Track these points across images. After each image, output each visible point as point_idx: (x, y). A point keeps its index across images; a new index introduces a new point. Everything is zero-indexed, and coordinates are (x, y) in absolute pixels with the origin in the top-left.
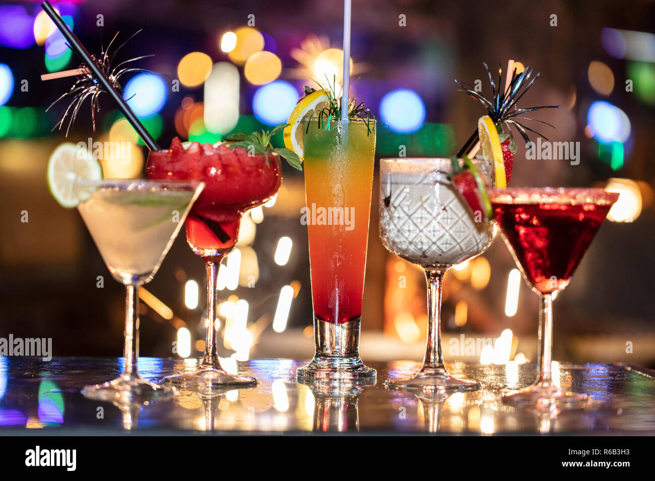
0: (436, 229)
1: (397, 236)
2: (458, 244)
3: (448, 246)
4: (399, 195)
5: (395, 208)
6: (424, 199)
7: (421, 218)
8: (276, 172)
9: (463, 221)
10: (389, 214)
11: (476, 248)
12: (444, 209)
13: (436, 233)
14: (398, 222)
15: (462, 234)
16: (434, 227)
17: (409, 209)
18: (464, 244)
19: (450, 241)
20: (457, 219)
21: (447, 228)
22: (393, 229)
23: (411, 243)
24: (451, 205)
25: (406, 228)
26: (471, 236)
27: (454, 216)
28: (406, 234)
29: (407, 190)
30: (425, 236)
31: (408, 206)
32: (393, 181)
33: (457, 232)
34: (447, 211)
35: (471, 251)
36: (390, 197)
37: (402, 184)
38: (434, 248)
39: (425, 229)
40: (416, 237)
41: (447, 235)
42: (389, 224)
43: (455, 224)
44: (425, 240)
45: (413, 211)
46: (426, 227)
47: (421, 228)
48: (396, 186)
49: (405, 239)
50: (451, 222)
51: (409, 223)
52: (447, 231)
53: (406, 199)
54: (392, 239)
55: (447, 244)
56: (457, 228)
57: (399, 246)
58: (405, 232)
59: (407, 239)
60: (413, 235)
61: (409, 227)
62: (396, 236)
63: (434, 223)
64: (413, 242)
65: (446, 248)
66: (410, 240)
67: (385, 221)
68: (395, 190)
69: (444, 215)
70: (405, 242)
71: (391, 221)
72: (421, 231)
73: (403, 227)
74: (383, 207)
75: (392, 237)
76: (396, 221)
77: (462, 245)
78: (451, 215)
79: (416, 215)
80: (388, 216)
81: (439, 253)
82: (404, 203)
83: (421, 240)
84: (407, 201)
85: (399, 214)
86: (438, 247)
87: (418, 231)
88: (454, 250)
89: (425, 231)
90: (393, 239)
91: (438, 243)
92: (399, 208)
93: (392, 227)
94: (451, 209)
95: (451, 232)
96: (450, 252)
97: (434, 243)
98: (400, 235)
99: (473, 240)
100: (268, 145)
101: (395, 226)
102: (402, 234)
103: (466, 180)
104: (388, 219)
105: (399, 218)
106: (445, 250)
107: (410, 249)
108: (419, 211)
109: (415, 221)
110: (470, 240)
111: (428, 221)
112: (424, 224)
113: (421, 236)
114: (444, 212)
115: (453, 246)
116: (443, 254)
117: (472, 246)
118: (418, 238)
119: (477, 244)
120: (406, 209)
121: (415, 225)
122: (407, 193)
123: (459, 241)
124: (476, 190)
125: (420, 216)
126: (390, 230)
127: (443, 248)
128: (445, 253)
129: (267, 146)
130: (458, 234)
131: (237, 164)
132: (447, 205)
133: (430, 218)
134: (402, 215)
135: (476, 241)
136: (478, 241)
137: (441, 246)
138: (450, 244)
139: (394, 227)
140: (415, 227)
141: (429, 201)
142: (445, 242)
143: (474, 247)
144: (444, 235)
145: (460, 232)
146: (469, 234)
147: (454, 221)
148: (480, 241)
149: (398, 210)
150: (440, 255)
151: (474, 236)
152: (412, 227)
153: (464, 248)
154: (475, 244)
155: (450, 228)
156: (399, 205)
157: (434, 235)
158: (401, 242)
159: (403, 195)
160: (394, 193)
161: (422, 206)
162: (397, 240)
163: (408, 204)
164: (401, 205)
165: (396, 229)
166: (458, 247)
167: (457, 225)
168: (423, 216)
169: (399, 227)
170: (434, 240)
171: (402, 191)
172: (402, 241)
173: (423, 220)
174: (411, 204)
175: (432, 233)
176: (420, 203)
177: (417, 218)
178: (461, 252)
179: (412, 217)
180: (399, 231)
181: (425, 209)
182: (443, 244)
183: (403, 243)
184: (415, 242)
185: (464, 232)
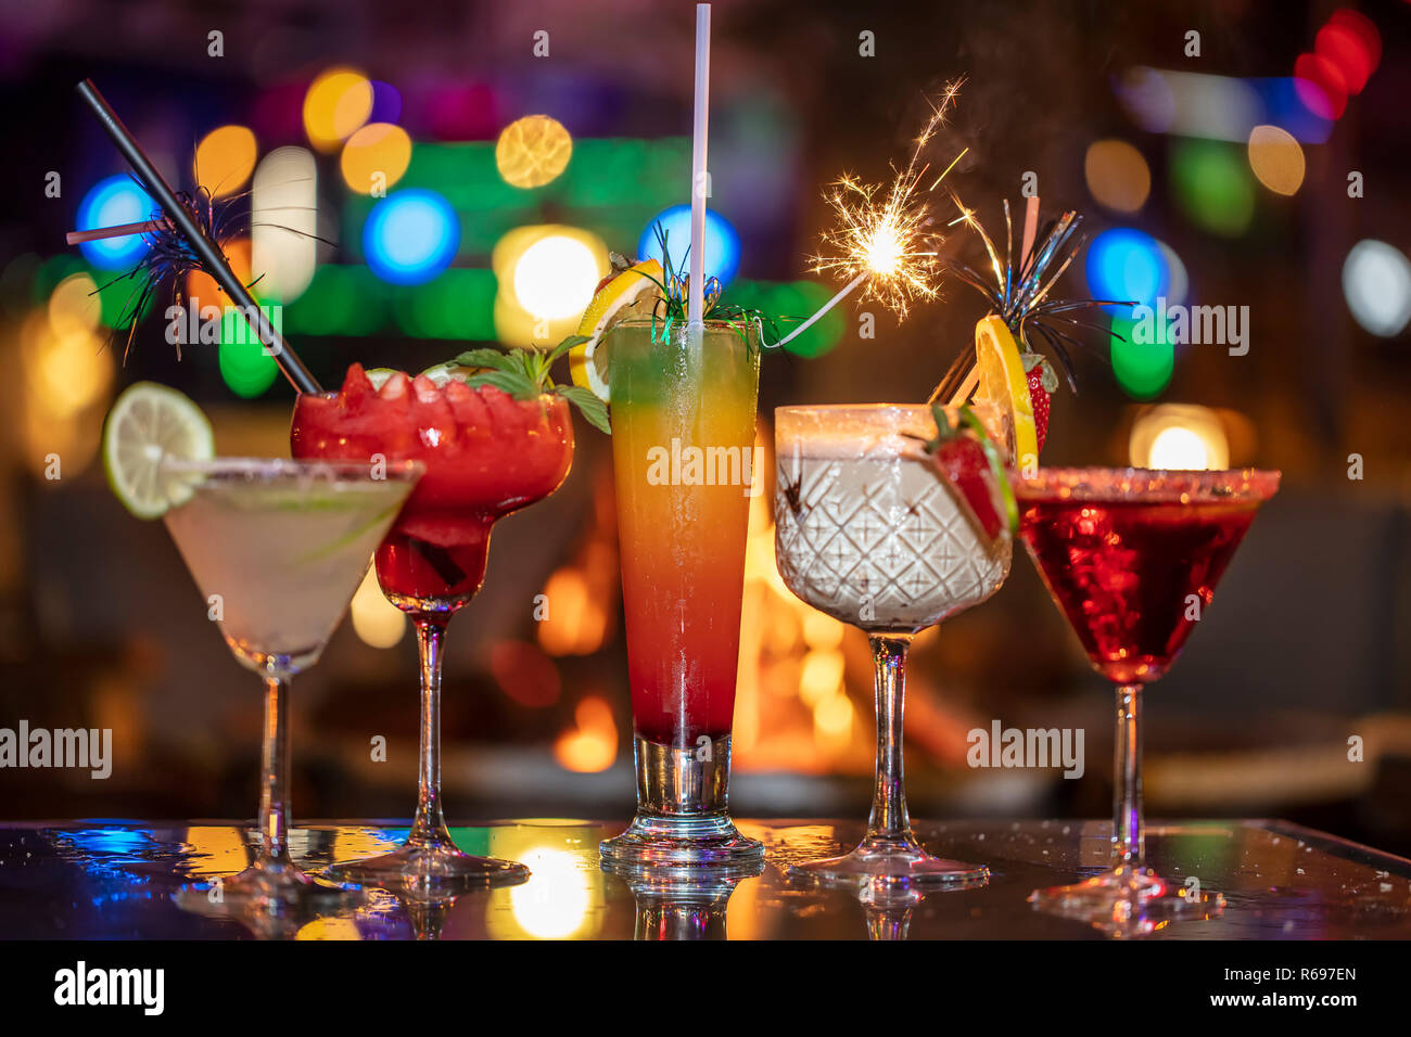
0: (896, 553)
1: (815, 567)
2: (942, 582)
3: (920, 586)
4: (819, 481)
5: (811, 509)
6: (870, 491)
7: (866, 530)
8: (562, 436)
9: (950, 535)
10: (797, 523)
11: (977, 590)
12: (913, 511)
13: (896, 561)
14: (818, 538)
15: (949, 561)
16: (892, 548)
17: (839, 511)
18: (955, 583)
19: (925, 577)
20: (939, 530)
21: (919, 550)
22: (807, 553)
23: (843, 581)
24: (927, 503)
25: (833, 550)
26: (968, 566)
27: (933, 525)
28: (835, 564)
29: (836, 472)
30: (873, 568)
31: (838, 505)
32: (804, 453)
33: (940, 558)
34: (917, 514)
35: (968, 596)
36: (798, 486)
37: (824, 459)
38: (892, 590)
39: (874, 551)
40: (854, 568)
41: (919, 564)
42: (796, 542)
43: (935, 541)
44: (873, 575)
45: (848, 515)
46: (875, 547)
47: (866, 550)
48: (811, 463)
49: (831, 574)
50: (927, 538)
51: (839, 539)
52: (918, 557)
53: (833, 490)
54: (804, 574)
55: (918, 582)
56: (939, 550)
57: (819, 588)
58: (832, 559)
59: (835, 572)
60: (848, 566)
61: (840, 548)
62: (812, 565)
63: (892, 539)
64: (848, 579)
65: (917, 590)
66: (843, 575)
67: (788, 535)
68: (810, 474)
69: (913, 523)
70: (831, 579)
71: (801, 537)
72: (865, 556)
73: (827, 548)
74: (784, 506)
75: (803, 570)
76: (812, 536)
77: (949, 583)
78: (927, 523)
79: (854, 524)
80: (796, 526)
81: (903, 600)
82: (829, 498)
83: (866, 576)
84: (836, 494)
85: (819, 520)
86: (900, 588)
87: (858, 556)
88: (932, 595)
89: (873, 557)
90: (807, 574)
91: (901, 582)
92: (818, 509)
93: (804, 547)
94: (925, 509)
95: (928, 557)
96: (924, 600)
97: (892, 581)
98: (821, 564)
99: (973, 574)
100: (546, 381)
101: (811, 546)
102: (825, 563)
103: (965, 453)
104: (795, 532)
105: (818, 529)
106: (914, 596)
107: (841, 594)
108: (861, 515)
109: (853, 536)
110: (966, 575)
111: (879, 536)
112: (872, 543)
113: (864, 567)
114: (913, 517)
115: (930, 586)
116: (909, 604)
117: (969, 586)
118: (857, 572)
119: (980, 582)
120: (833, 511)
121: (853, 543)
122: (835, 478)
123: (943, 576)
124: (984, 473)
125: (862, 525)
126: (800, 555)
127: (911, 591)
128: (914, 601)
129: (543, 380)
130: (942, 561)
131: (485, 421)
132: (919, 503)
133: (885, 529)
134: (825, 523)
135: (978, 575)
136: (982, 576)
137: (906, 588)
138: (926, 582)
139: (807, 548)
140: (852, 549)
141: (881, 495)
142: (915, 579)
143: (973, 588)
144: (913, 563)
145: (946, 557)
146: (964, 563)
147: (935, 534)
148: (986, 576)
149: (816, 513)
150: (905, 605)
151: (974, 566)
152: (847, 549)
153: (952, 589)
154: (975, 581)
155: (925, 551)
156: (819, 503)
157: (892, 566)
158: (822, 579)
159: (826, 482)
160: (808, 478)
161: (866, 504)
162: (814, 575)
163: (838, 500)
164: (823, 502)
165: (812, 553)
166: (940, 589)
167: (939, 544)
168: (870, 525)
169: (818, 549)
170: (892, 575)
171: (824, 474)
172: (824, 576)
173: (870, 534)
174: (843, 500)
175: (888, 561)
176: (861, 500)
177: (857, 530)
178: (946, 598)
179: (846, 528)
180: (818, 556)
181: (873, 509)
182: (910, 583)
183: (827, 581)
184: (853, 579)
185: (953, 557)
